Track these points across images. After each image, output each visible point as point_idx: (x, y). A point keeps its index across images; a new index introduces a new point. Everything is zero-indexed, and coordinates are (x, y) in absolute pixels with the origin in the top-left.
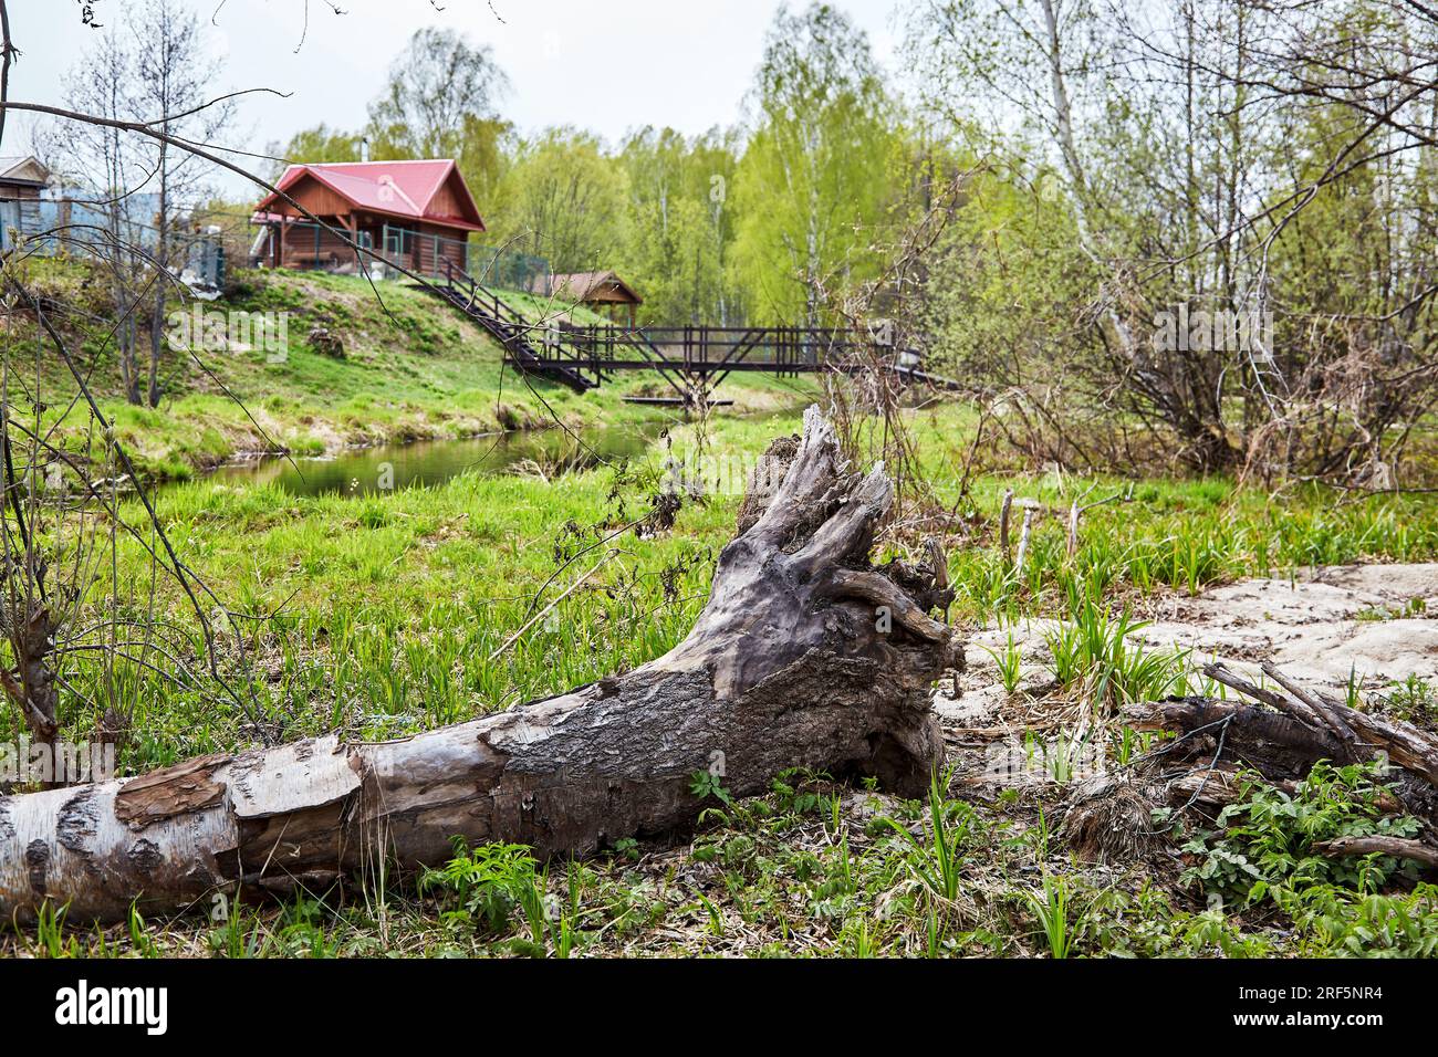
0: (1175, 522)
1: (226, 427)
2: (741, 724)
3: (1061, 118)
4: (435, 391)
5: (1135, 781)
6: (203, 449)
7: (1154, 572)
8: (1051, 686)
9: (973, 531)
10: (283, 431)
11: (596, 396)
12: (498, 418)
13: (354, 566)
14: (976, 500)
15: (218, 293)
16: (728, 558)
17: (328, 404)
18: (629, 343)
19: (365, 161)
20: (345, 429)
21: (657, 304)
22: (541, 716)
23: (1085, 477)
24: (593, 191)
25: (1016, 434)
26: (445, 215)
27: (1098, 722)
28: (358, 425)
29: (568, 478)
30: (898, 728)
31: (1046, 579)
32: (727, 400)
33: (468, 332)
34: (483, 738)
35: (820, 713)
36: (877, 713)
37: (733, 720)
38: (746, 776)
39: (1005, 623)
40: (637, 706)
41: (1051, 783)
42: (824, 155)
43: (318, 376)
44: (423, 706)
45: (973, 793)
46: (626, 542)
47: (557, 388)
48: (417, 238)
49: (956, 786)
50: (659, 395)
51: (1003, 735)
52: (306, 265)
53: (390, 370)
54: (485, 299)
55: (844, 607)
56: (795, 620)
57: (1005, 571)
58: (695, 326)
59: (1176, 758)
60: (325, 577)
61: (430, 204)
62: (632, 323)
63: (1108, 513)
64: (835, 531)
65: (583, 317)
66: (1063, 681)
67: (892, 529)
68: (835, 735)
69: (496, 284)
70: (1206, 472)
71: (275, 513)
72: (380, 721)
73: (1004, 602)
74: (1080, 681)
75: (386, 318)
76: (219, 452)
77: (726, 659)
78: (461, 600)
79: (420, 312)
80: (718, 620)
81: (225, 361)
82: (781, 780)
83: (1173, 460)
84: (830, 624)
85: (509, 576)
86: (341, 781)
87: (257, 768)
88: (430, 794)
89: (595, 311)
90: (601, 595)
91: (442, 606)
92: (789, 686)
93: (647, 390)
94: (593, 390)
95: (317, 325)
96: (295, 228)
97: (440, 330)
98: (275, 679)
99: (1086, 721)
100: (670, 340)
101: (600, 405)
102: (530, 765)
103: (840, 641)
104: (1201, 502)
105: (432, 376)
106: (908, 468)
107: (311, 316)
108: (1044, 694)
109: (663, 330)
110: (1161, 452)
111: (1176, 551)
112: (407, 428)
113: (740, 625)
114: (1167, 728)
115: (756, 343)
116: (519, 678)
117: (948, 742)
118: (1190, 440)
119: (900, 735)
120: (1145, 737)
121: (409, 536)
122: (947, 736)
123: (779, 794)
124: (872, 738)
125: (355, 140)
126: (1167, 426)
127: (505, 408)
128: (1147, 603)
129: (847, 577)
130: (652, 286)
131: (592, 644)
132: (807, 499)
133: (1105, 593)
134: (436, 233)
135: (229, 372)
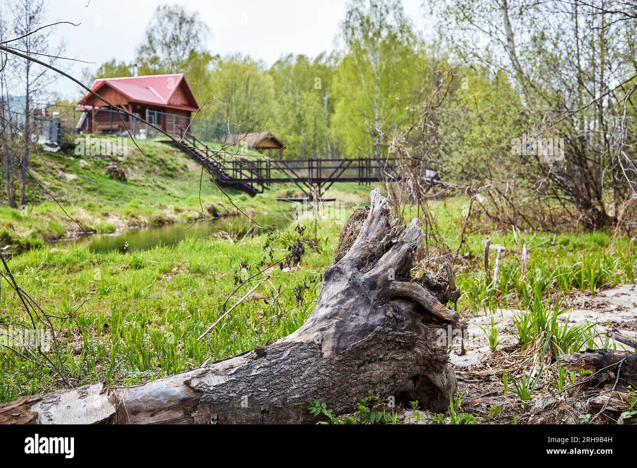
0: (580, 255)
1: (62, 219)
2: (338, 372)
3: (509, 40)
4: (175, 197)
5: (568, 399)
6: (50, 231)
7: (571, 283)
8: (516, 346)
9: (469, 263)
10: (93, 220)
11: (261, 198)
12: (209, 210)
13: (126, 290)
14: (470, 246)
15: (59, 148)
16: (329, 276)
17: (117, 205)
18: (279, 169)
19: (136, 76)
20: (126, 219)
21: (294, 148)
22: (221, 370)
23: (529, 233)
24: (256, 88)
25: (490, 211)
26: (179, 103)
27: (545, 366)
28: (133, 216)
29: (244, 241)
30: (430, 372)
31: (510, 288)
32: (332, 198)
33: (192, 165)
34: (187, 383)
35: (384, 365)
36: (417, 364)
37: (333, 370)
38: (342, 402)
39: (488, 312)
40: (277, 363)
41: (519, 402)
42: (381, 66)
43: (112, 190)
44: (160, 366)
45: (474, 409)
46: (276, 273)
47: (240, 194)
48: (164, 116)
49: (464, 405)
50: (296, 196)
51: (490, 375)
52: (105, 132)
53: (150, 187)
54: (200, 148)
55: (396, 303)
56: (368, 311)
57: (487, 284)
58: (314, 158)
59: (592, 385)
60: (109, 296)
61: (171, 98)
62: (281, 158)
63: (542, 252)
64: (391, 258)
65: (254, 156)
66: (523, 343)
67: (423, 262)
68: (393, 377)
69: (207, 139)
70: (595, 229)
71: (84, 263)
72: (135, 375)
73: (487, 301)
74: (533, 343)
75: (148, 159)
76: (59, 232)
77: (329, 334)
78: (183, 308)
79: (167, 155)
80: (324, 312)
81: (62, 184)
82: (362, 404)
83: (576, 223)
84: (389, 313)
85: (211, 293)
86: (104, 410)
87: (56, 403)
88: (157, 416)
89: (261, 153)
90: (262, 303)
91: (173, 310)
92: (365, 349)
93: (289, 194)
94: (260, 195)
95: (111, 163)
96: (100, 112)
97: (177, 164)
98: (77, 353)
99: (537, 365)
100: (301, 166)
101: (264, 203)
102: (215, 398)
103: (396, 322)
104: (593, 245)
105: (173, 190)
106: (432, 229)
107: (108, 159)
108: (512, 351)
109: (297, 161)
110: (569, 219)
111: (582, 269)
112: (160, 217)
113: (336, 314)
114: (586, 368)
115: (348, 167)
116: (214, 349)
117: (459, 380)
118: (585, 212)
119: (431, 376)
120: (572, 374)
121: (156, 273)
122: (458, 377)
123: (361, 412)
124: (415, 378)
125: (130, 66)
126: (572, 205)
127: (213, 206)
128: (567, 299)
129: (398, 286)
130: (291, 138)
131: (256, 330)
132: (374, 241)
133: (543, 295)
134: (175, 113)
135: (64, 190)
